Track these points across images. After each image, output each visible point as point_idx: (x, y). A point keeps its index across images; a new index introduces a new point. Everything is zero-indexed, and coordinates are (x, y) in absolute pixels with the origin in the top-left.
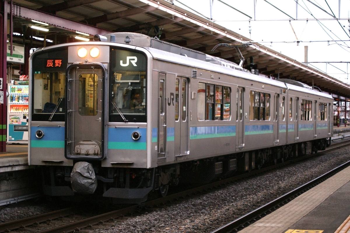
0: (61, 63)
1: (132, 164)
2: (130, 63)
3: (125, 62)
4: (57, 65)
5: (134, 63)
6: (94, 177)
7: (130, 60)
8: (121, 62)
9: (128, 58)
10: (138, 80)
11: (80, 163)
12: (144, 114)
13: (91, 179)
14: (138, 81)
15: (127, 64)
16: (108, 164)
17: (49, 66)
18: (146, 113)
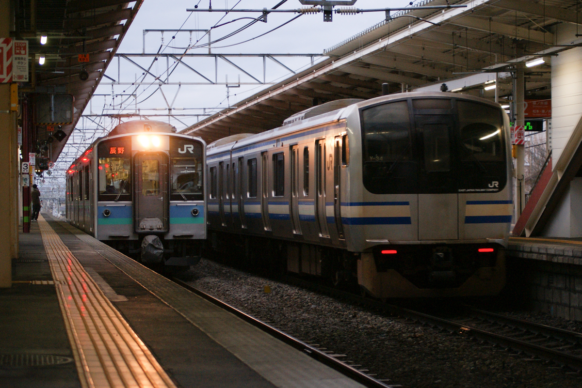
0: (123, 151)
1: (192, 236)
2: (187, 150)
3: (182, 150)
4: (119, 152)
5: (191, 150)
6: (162, 248)
7: (187, 148)
8: (179, 149)
9: (186, 146)
10: (194, 164)
11: (149, 236)
12: (201, 193)
13: (161, 249)
14: (194, 166)
15: (185, 151)
16: (170, 237)
17: (113, 153)
18: (203, 193)
